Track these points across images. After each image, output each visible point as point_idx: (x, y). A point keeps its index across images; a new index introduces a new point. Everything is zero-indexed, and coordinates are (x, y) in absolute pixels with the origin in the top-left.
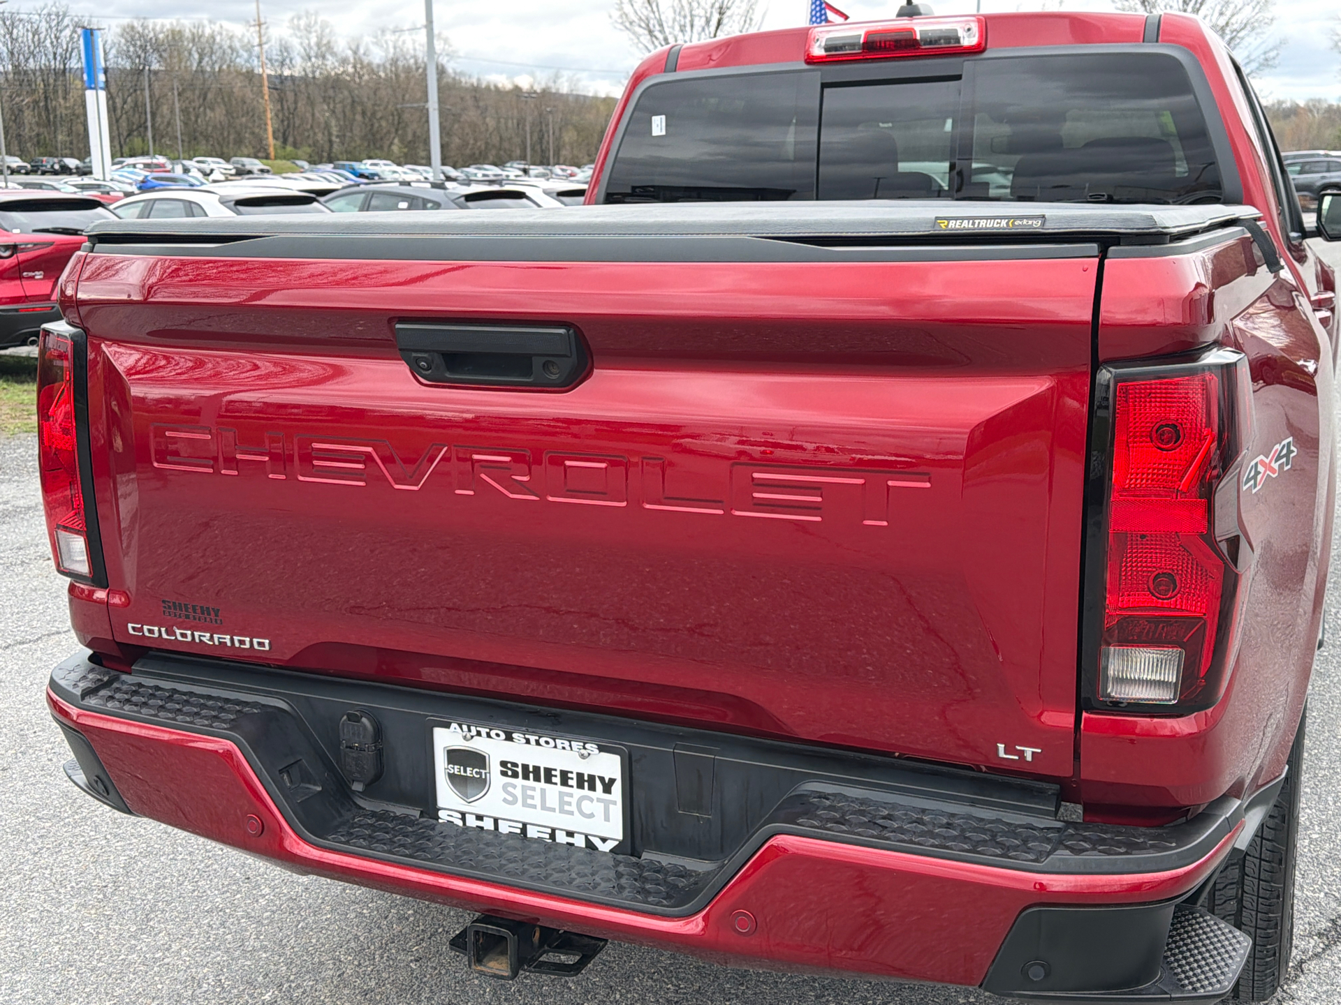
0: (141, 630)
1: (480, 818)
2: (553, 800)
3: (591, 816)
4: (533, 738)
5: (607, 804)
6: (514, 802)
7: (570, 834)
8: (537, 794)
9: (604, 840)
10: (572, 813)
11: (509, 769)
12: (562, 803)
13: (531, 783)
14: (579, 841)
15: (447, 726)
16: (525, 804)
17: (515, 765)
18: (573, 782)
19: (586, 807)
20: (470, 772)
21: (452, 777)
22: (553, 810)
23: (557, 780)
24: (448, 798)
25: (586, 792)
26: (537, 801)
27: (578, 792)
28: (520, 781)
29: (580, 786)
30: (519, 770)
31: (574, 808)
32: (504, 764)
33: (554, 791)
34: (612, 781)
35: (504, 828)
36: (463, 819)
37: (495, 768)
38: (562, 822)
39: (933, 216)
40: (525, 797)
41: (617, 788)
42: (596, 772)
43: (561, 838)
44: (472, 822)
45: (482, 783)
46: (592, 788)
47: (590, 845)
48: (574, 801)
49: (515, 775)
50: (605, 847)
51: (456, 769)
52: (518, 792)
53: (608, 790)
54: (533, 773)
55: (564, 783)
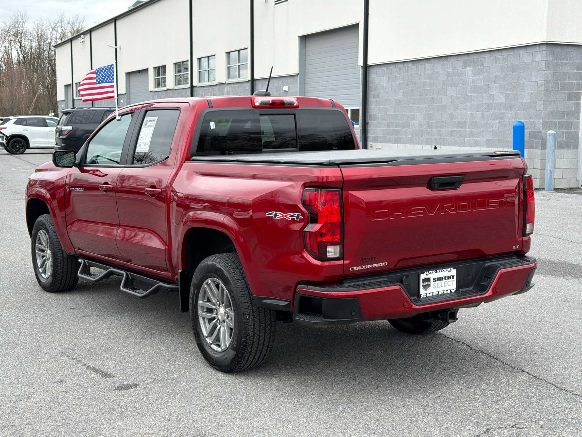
0: (354, 269)
1: (430, 294)
3: (451, 285)
5: (453, 281)
6: (435, 288)
7: (447, 291)
8: (440, 284)
9: (453, 289)
10: (446, 286)
11: (435, 280)
12: (445, 284)
13: (439, 281)
14: (449, 292)
15: (422, 273)
16: (438, 287)
17: (436, 278)
19: (449, 283)
20: (427, 283)
21: (424, 286)
22: (443, 286)
23: (444, 279)
24: (423, 292)
26: (440, 286)
27: (447, 281)
29: (448, 279)
30: (437, 279)
31: (447, 285)
33: (443, 282)
34: (454, 275)
35: (434, 294)
36: (426, 295)
37: (432, 280)
38: (445, 288)
40: (438, 285)
41: (455, 277)
42: (451, 275)
43: (446, 292)
44: (428, 295)
45: (429, 285)
46: (450, 279)
47: (451, 291)
48: (447, 283)
49: (436, 281)
50: (453, 291)
51: (424, 284)
52: (436, 285)
53: (453, 278)
54: (439, 279)
55: (445, 279)
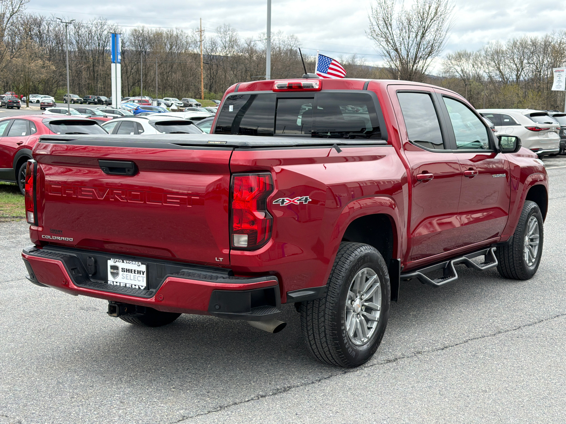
0: (45, 237)
1: (117, 282)
2: (132, 278)
3: (140, 281)
4: (128, 261)
5: (143, 277)
6: (124, 278)
7: (135, 285)
8: (129, 276)
9: (142, 286)
10: (136, 280)
11: (123, 270)
12: (134, 278)
13: (128, 273)
14: (137, 287)
15: (110, 259)
16: (126, 279)
17: (124, 269)
18: (136, 273)
19: (139, 279)
20: (115, 271)
22: (132, 280)
23: (133, 272)
24: (110, 278)
25: (139, 275)
26: (129, 278)
27: (137, 275)
28: (125, 273)
29: (138, 273)
30: (125, 270)
31: (136, 279)
32: (122, 269)
33: (132, 275)
34: (144, 272)
35: (122, 285)
36: (113, 283)
37: (120, 270)
38: (134, 283)
39: (208, 140)
40: (127, 277)
41: (145, 273)
42: (141, 270)
43: (133, 287)
44: (115, 284)
45: (117, 274)
46: (140, 274)
47: (139, 288)
48: (136, 277)
49: (124, 271)
50: (142, 288)
51: (112, 271)
52: (125, 276)
53: (143, 274)
54: (128, 271)
55: (135, 273)
